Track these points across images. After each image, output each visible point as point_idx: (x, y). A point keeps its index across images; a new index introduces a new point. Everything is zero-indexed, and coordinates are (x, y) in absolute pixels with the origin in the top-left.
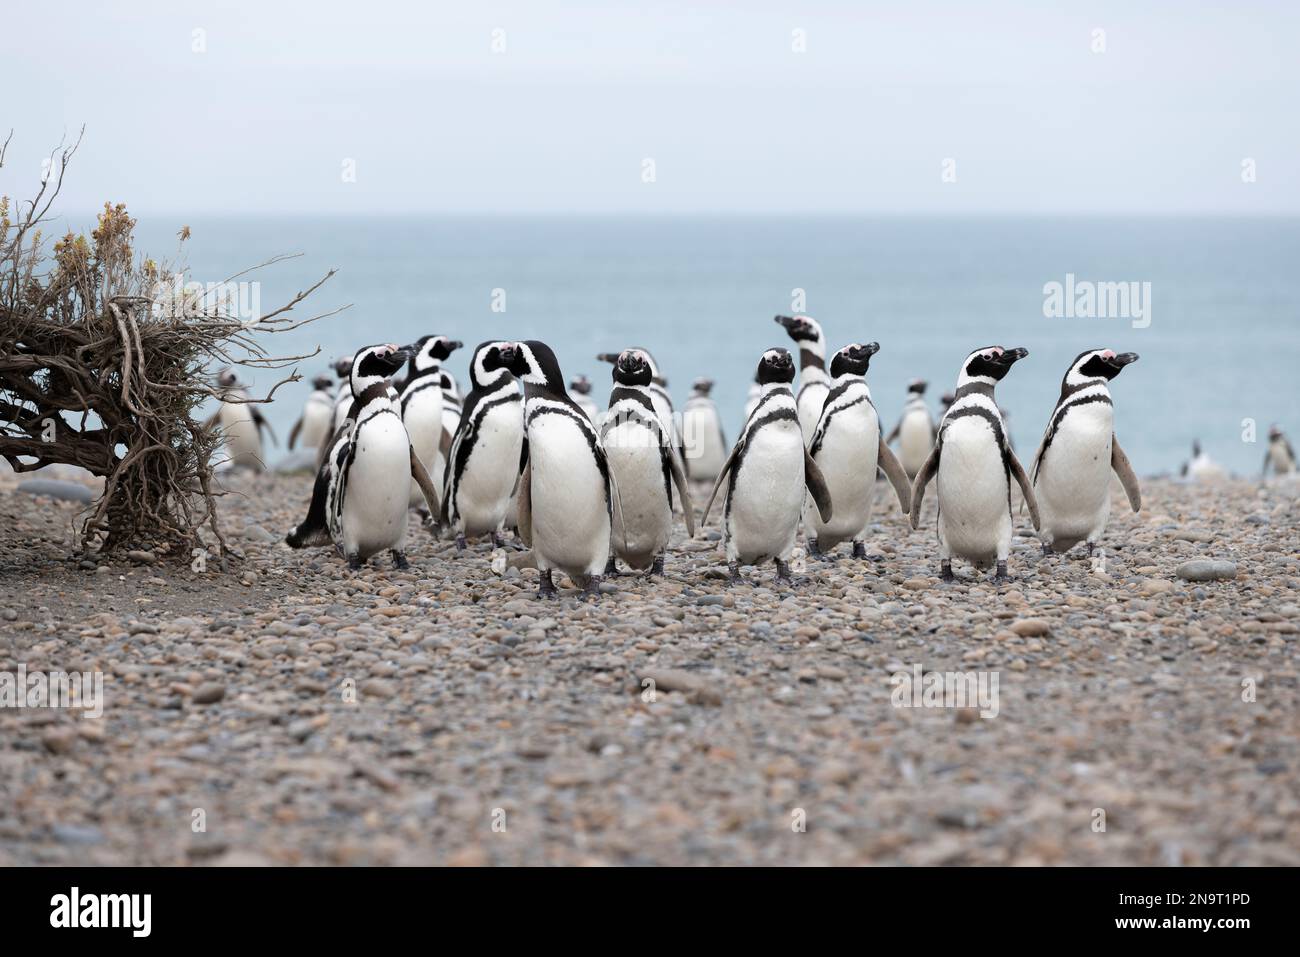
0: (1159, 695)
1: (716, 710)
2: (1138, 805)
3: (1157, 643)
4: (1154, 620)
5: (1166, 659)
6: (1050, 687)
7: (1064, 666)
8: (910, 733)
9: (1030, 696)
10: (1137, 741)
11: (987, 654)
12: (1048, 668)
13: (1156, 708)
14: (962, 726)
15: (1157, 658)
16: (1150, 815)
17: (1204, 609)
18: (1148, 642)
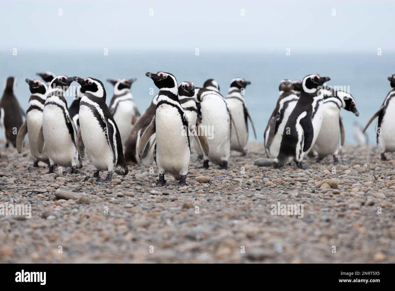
0: (259, 200)
1: (88, 206)
2: (261, 232)
3: (253, 185)
4: (249, 178)
5: (257, 190)
6: (215, 198)
7: (218, 192)
8: (166, 212)
9: (208, 201)
10: (255, 214)
11: (187, 188)
12: (212, 193)
13: (258, 204)
14: (185, 209)
15: (254, 189)
16: (266, 235)
17: (268, 175)
18: (249, 184)
